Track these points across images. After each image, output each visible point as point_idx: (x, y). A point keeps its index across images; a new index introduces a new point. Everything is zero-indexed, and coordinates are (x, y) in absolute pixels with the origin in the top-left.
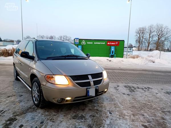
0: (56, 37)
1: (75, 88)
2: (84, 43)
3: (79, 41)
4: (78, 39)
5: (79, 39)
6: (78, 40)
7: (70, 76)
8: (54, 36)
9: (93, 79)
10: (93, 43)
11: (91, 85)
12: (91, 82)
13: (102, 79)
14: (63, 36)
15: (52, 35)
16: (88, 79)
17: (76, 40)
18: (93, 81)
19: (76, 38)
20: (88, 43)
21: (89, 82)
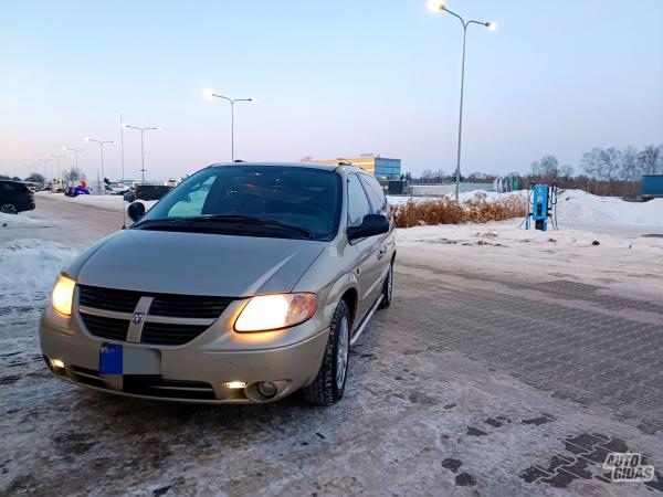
11: (128, 339)
12: (131, 324)
21: (128, 322)
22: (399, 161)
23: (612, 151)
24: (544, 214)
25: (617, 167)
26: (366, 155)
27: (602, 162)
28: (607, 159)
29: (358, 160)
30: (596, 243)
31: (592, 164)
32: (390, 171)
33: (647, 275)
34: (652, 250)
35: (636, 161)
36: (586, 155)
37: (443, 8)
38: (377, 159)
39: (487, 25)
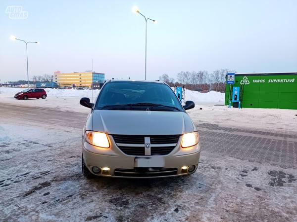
0: (208, 73)
1: (115, 154)
2: (245, 81)
3: (235, 79)
4: (233, 74)
5: (236, 75)
6: (233, 76)
7: (113, 135)
8: (205, 71)
9: (151, 143)
10: (267, 81)
11: (146, 154)
12: (146, 148)
13: (174, 147)
14: (221, 71)
15: (202, 71)
16: (143, 143)
17: (229, 76)
18: (151, 148)
19: (229, 74)
20: (256, 81)
21: (144, 148)
22: (104, 74)
23: (187, 72)
24: (181, 98)
25: (190, 79)
26: (87, 71)
27: (184, 77)
28: (186, 76)
29: (84, 73)
30: (201, 109)
31: (181, 78)
32: (100, 79)
33: (227, 120)
34: (221, 110)
35: (196, 77)
36: (179, 74)
37: (138, 12)
38: (94, 73)
39: (154, 21)
